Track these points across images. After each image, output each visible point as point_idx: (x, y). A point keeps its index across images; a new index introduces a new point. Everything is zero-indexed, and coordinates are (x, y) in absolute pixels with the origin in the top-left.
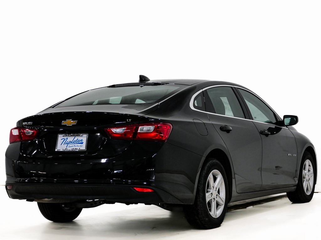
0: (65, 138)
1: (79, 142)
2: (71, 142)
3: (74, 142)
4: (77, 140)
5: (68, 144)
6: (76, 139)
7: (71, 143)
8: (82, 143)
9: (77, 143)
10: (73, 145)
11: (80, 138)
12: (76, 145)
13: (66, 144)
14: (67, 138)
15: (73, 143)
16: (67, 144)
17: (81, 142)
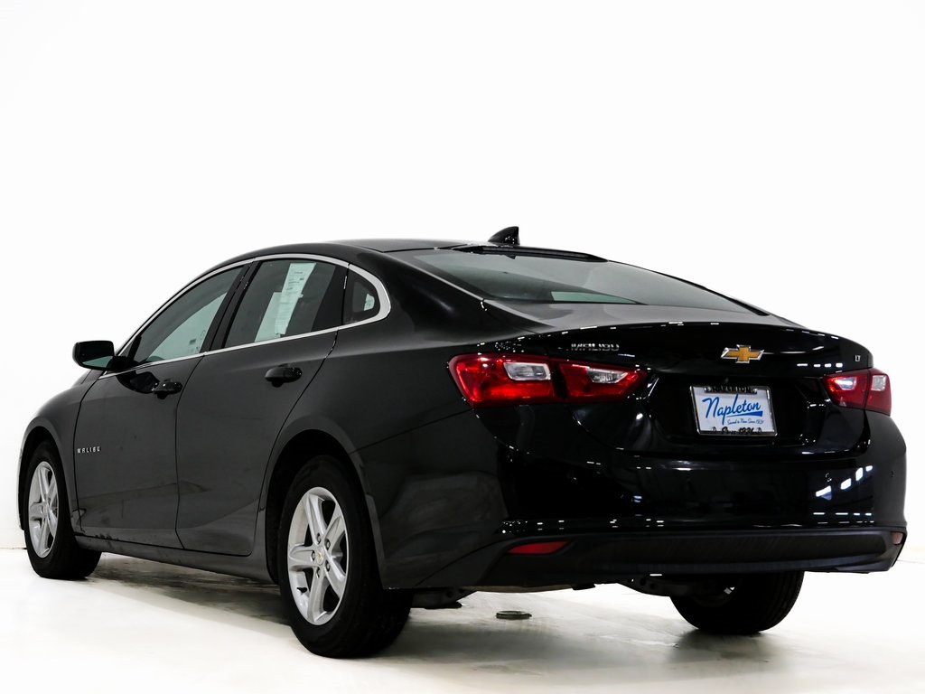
0: (713, 396)
1: (752, 411)
2: (729, 410)
3: (737, 410)
4: (744, 404)
5: (724, 414)
6: (740, 402)
7: (732, 414)
8: (760, 414)
9: (747, 412)
10: (739, 418)
11: (751, 400)
12: (746, 418)
13: (719, 415)
14: (718, 398)
15: (737, 413)
16: (722, 416)
17: (755, 410)
